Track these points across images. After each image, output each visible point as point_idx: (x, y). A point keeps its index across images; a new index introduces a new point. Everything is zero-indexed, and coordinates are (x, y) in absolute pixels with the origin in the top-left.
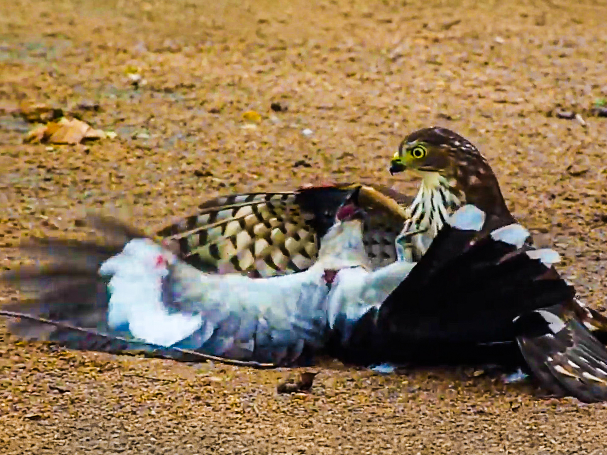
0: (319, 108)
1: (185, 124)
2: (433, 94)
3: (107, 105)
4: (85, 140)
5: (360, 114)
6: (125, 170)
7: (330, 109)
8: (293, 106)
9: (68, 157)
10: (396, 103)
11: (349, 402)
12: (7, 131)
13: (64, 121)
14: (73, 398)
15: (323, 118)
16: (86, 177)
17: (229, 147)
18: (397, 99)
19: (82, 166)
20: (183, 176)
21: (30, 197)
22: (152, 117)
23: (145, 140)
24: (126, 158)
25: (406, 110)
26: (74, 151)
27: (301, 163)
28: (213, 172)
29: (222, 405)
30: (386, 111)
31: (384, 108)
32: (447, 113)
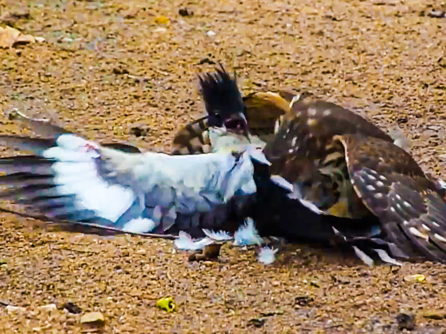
0: (220, 12)
1: (104, 29)
3: (35, 13)
4: (16, 45)
5: (257, 17)
6: (52, 70)
7: (232, 12)
8: (198, 11)
9: (2, 59)
10: (288, 7)
11: (250, 268)
14: (9, 269)
15: (225, 21)
16: (19, 77)
17: (142, 47)
18: (289, 3)
19: (15, 67)
20: (104, 74)
22: (75, 23)
23: (69, 43)
24: (52, 59)
25: (297, 13)
26: (8, 54)
27: (206, 61)
28: (129, 70)
29: (140, 274)
30: (280, 13)
31: (277, 12)
32: (332, 15)
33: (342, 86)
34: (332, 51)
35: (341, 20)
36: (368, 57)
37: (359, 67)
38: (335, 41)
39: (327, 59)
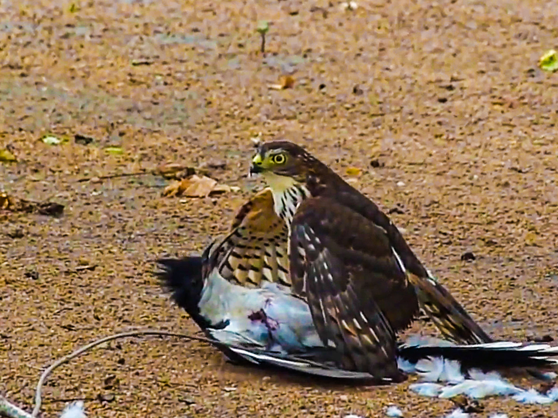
0: (411, 164)
2: (507, 151)
3: (231, 164)
4: (213, 194)
5: (446, 169)
7: (421, 164)
8: (389, 163)
9: (199, 208)
10: (477, 159)
11: (430, 409)
12: (148, 187)
13: (195, 177)
14: (198, 409)
15: (414, 172)
16: (213, 225)
18: (477, 155)
19: (211, 216)
21: (165, 242)
25: (484, 165)
26: (204, 202)
27: (395, 210)
29: (324, 414)
30: (468, 165)
31: (466, 163)
32: (518, 167)
33: (524, 236)
34: (516, 202)
35: (527, 172)
36: (551, 208)
37: (542, 217)
38: (520, 192)
39: (511, 209)
